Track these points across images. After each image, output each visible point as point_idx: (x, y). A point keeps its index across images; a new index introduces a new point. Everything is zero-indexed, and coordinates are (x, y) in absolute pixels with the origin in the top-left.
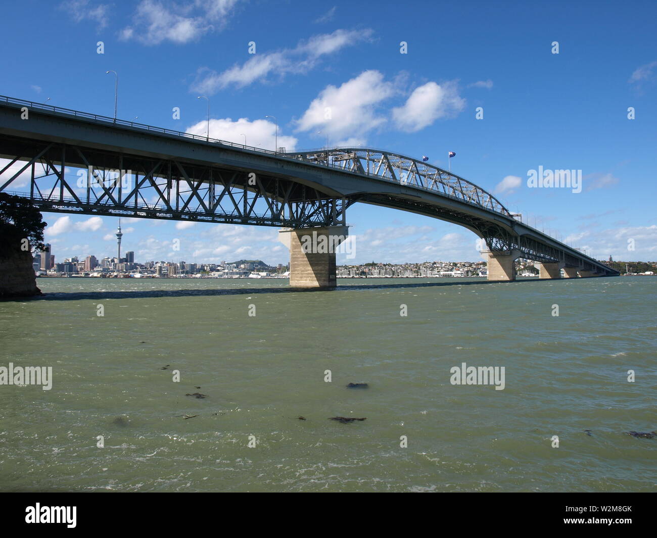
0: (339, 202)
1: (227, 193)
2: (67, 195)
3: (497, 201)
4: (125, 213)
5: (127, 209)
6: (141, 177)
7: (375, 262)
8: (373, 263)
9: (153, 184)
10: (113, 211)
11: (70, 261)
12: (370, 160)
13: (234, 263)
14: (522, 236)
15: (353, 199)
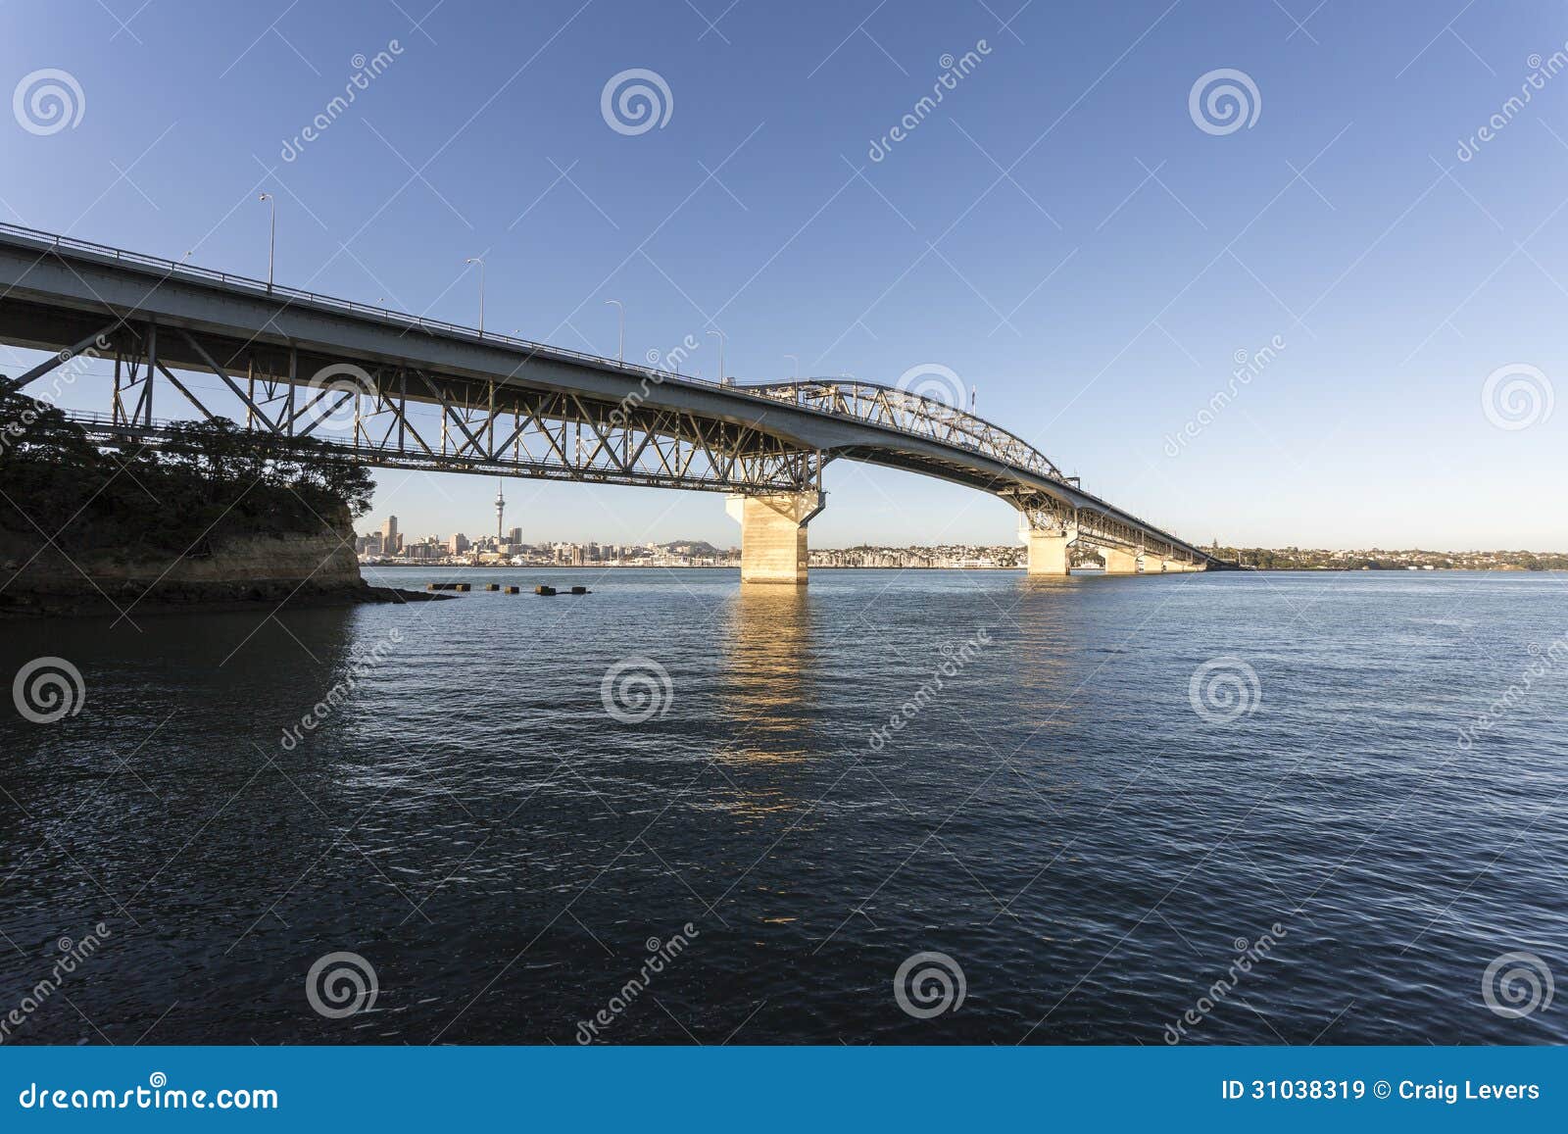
0: (813, 458)
1: (650, 442)
2: (410, 442)
3: (1043, 457)
4: (499, 469)
5: (502, 464)
6: (523, 419)
7: (868, 546)
8: (866, 546)
9: (542, 427)
10: (481, 467)
11: (427, 541)
12: (858, 397)
13: (668, 545)
14: (1080, 508)
15: (834, 453)
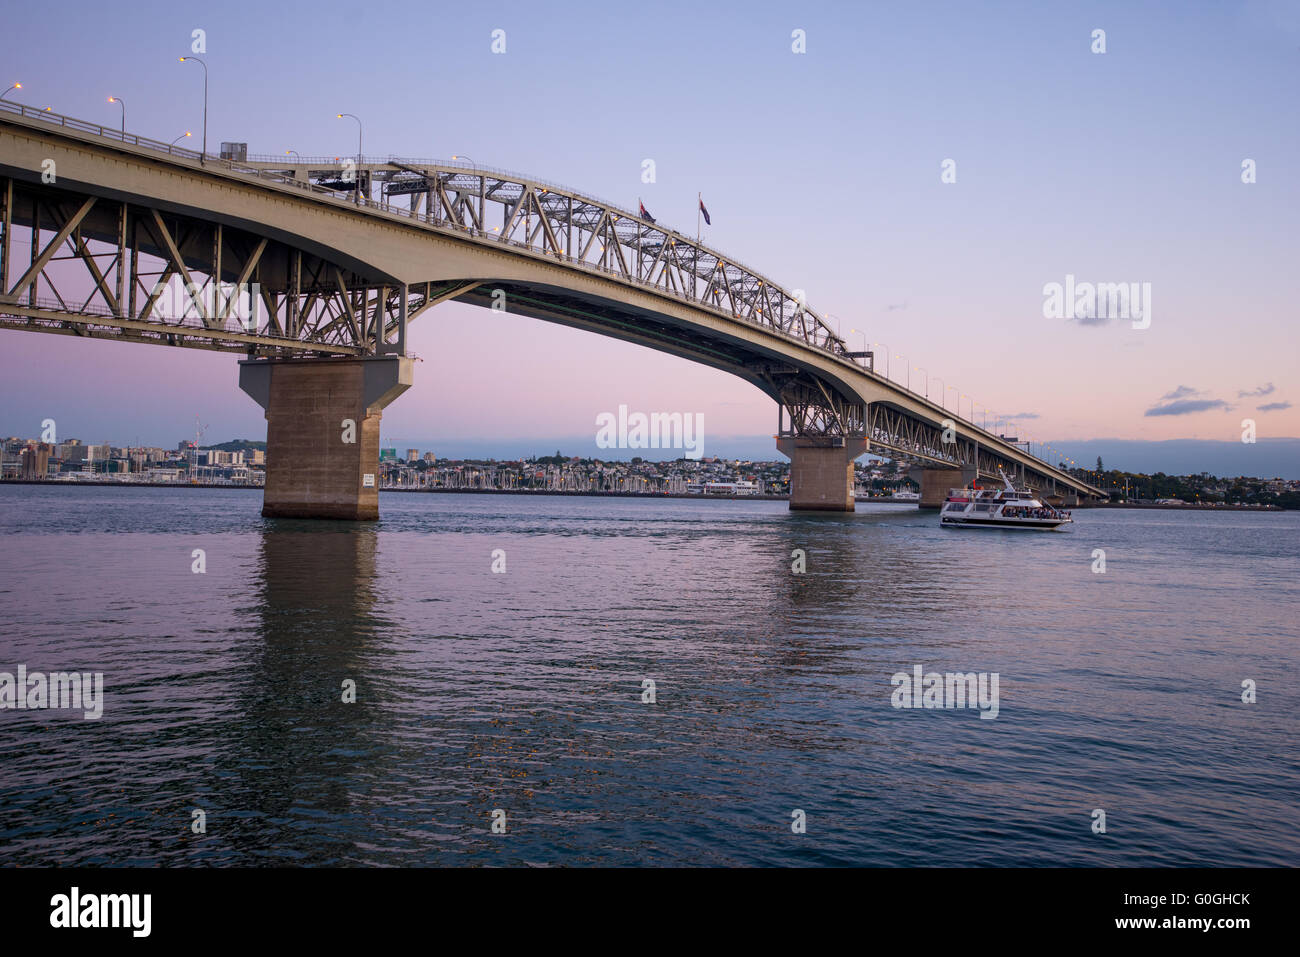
8: (558, 456)
14: (874, 405)
